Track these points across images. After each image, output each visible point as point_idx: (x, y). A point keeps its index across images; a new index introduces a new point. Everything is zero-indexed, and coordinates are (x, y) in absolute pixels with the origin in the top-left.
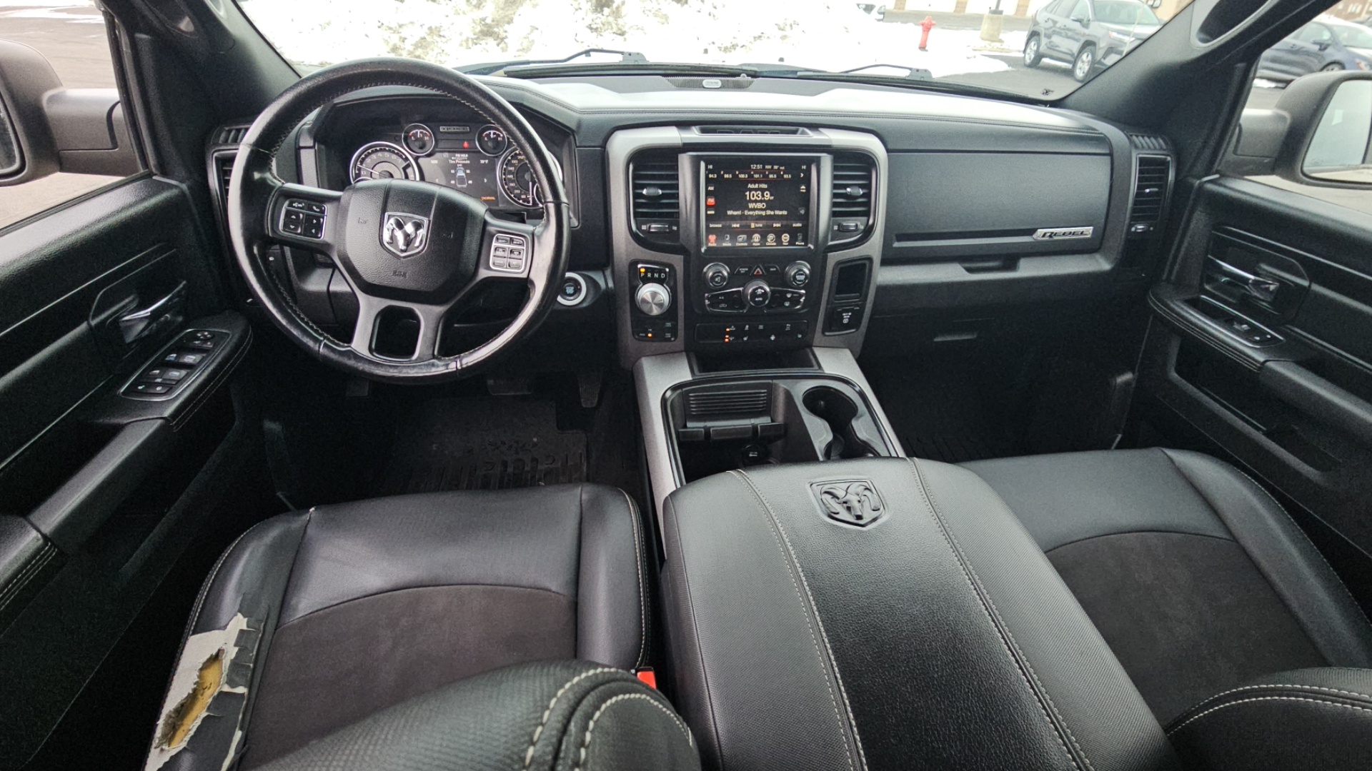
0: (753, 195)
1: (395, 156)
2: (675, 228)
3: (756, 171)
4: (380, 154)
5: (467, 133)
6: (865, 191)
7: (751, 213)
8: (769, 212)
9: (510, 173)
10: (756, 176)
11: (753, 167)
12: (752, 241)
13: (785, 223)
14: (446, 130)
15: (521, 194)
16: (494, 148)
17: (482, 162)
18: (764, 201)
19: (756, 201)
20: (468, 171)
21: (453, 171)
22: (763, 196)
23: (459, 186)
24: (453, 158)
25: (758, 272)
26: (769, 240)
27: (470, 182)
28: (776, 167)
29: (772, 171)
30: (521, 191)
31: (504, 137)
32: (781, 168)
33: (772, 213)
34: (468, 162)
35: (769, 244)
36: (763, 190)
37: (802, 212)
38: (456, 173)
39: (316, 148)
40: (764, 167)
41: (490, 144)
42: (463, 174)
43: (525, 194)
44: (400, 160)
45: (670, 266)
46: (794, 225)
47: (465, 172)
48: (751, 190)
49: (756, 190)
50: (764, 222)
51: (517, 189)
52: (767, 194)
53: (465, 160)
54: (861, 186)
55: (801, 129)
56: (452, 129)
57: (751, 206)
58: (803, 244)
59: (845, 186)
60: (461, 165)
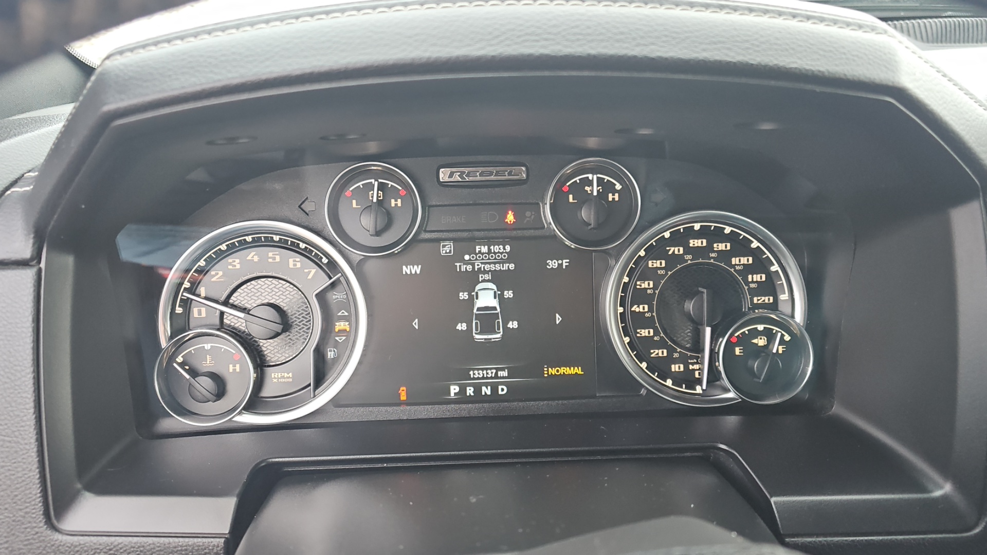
1: (299, 258)
4: (253, 255)
5: (521, 182)
9: (641, 297)
14: (457, 178)
15: (670, 360)
16: (599, 226)
17: (553, 264)
20: (509, 294)
21: (464, 296)
23: (478, 337)
24: (467, 257)
27: (513, 325)
30: (671, 351)
31: (627, 191)
34: (512, 266)
38: (471, 300)
39: (43, 265)
41: (586, 214)
42: (494, 303)
43: (684, 360)
44: (313, 270)
47: (501, 299)
51: (661, 345)
53: (502, 262)
56: (477, 175)
60: (487, 277)
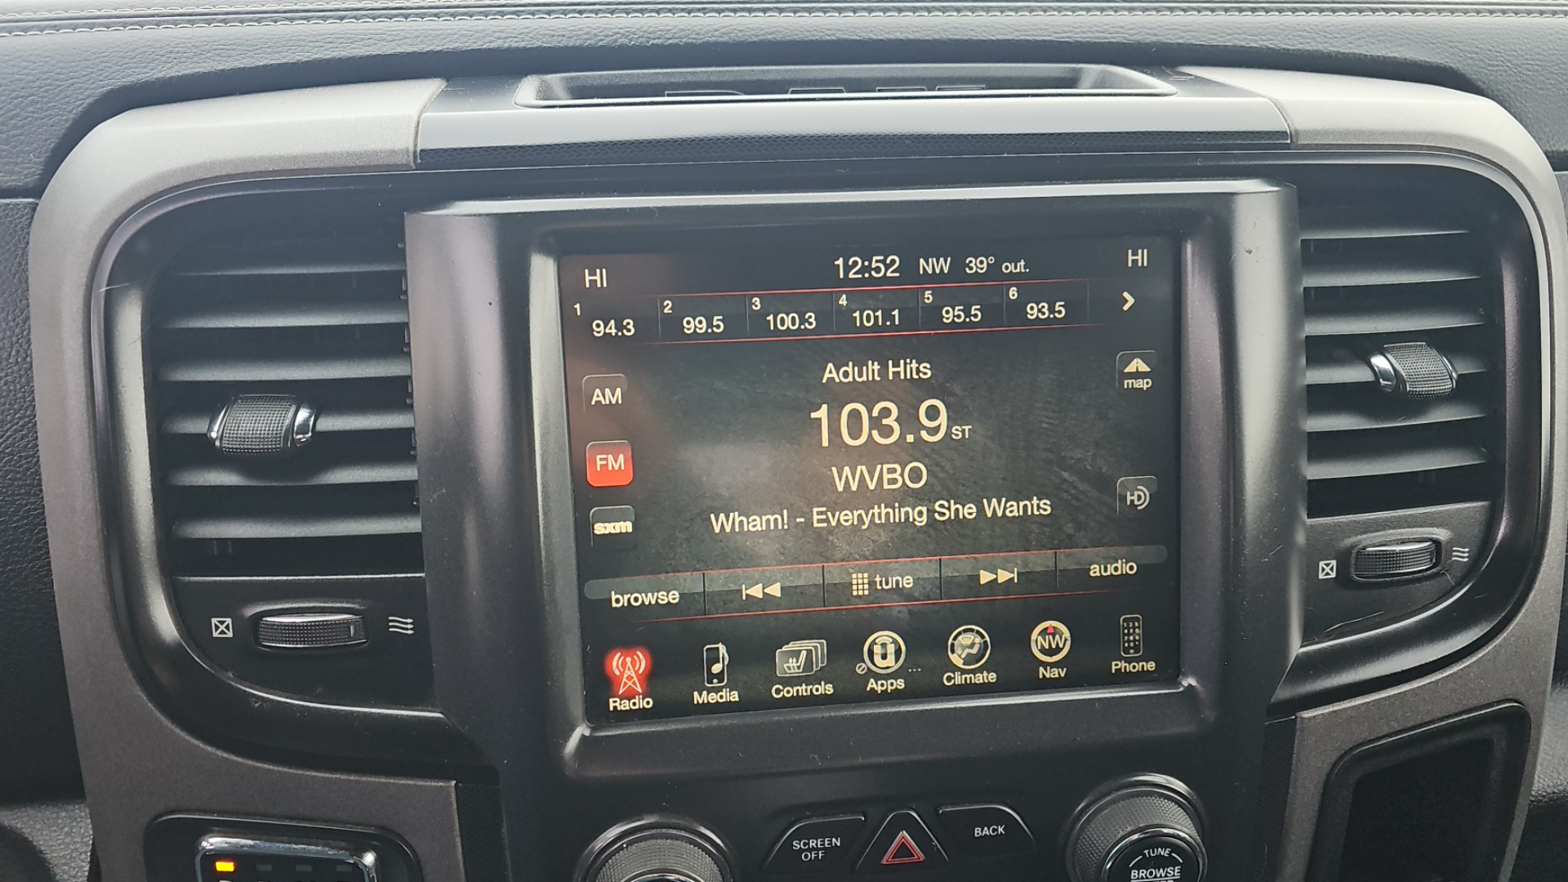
0: (855, 416)
2: (404, 626)
3: (867, 290)
6: (1466, 367)
7: (847, 517)
8: (946, 510)
10: (868, 318)
11: (848, 267)
12: (860, 670)
13: (1041, 560)
18: (920, 450)
19: (872, 454)
22: (909, 420)
25: (904, 850)
26: (956, 659)
28: (978, 265)
29: (955, 286)
32: (1009, 268)
33: (969, 511)
35: (959, 679)
36: (910, 395)
37: (1139, 496)
40: (909, 271)
45: (389, 844)
46: (1095, 571)
48: (837, 397)
49: (868, 393)
50: (927, 567)
52: (933, 413)
54: (1439, 341)
55: (1092, 70)
57: (845, 478)
58: (1151, 666)
59: (1361, 348)
